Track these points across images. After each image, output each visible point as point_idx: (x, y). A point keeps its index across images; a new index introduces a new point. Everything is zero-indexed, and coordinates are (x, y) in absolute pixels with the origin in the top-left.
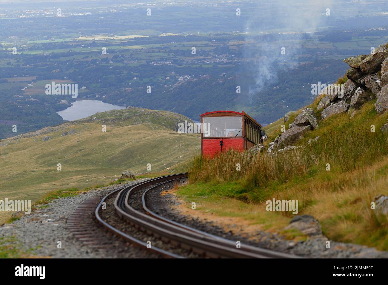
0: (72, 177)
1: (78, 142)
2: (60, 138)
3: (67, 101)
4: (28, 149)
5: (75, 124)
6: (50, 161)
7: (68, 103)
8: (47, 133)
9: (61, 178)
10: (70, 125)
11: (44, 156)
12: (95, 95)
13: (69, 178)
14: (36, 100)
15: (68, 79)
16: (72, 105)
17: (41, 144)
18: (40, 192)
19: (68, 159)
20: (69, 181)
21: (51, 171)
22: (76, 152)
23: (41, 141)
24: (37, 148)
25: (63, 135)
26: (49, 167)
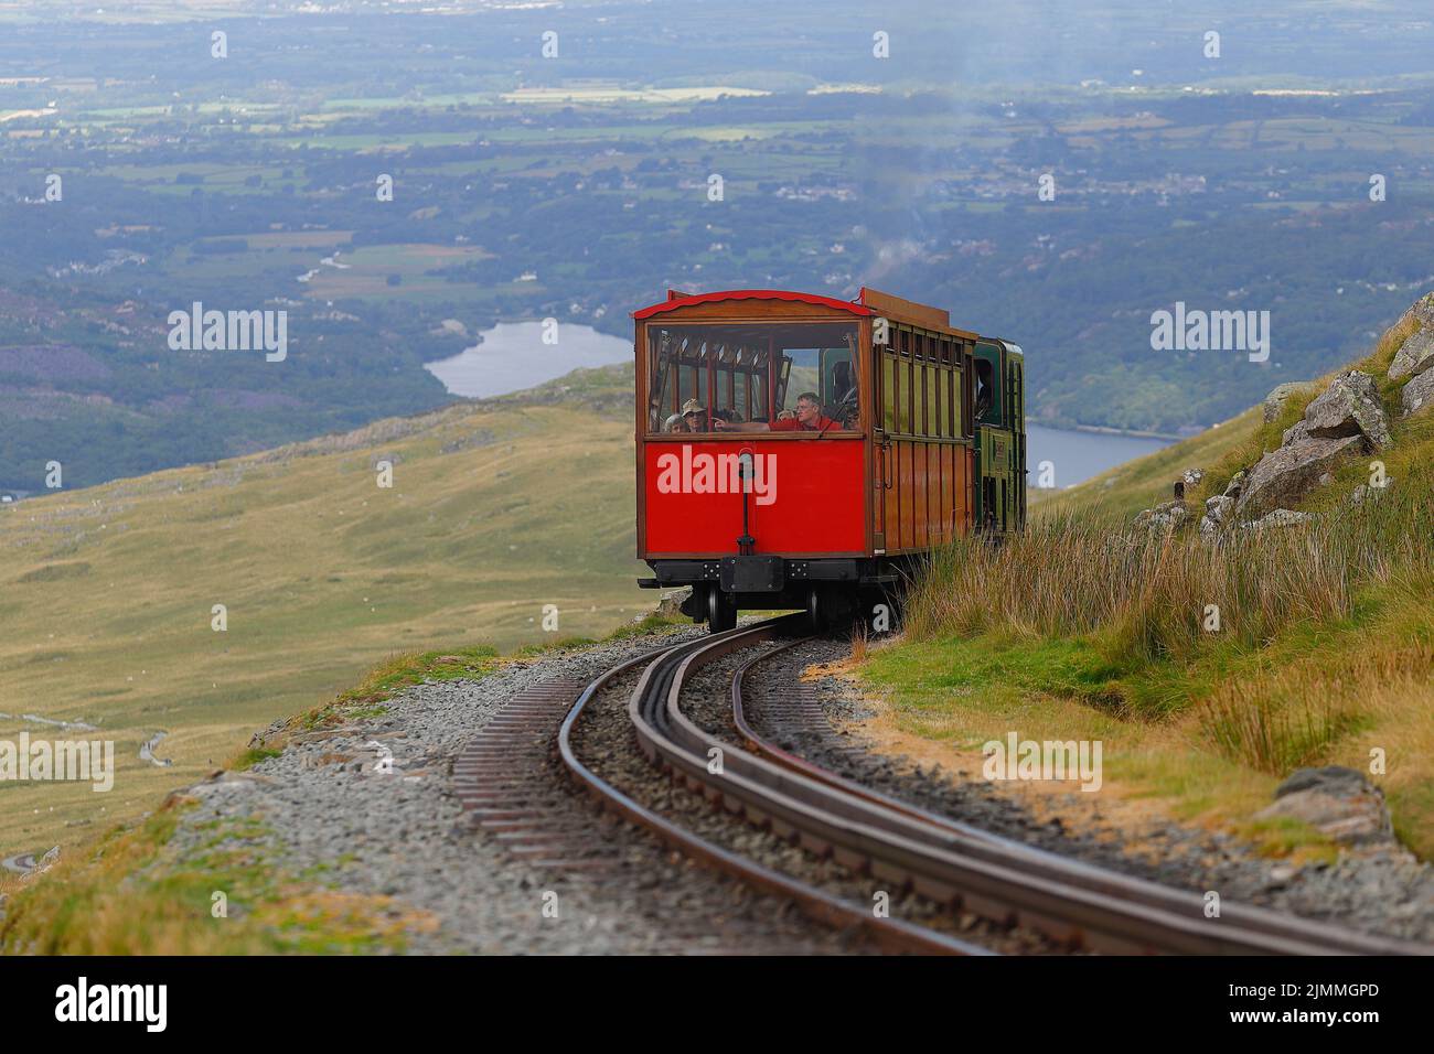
0: (472, 607)
1: (501, 479)
2: (438, 461)
3: (466, 325)
4: (317, 500)
5: (490, 410)
6: (396, 543)
7: (469, 332)
8: (389, 440)
9: (435, 609)
10: (472, 414)
11: (375, 524)
12: (568, 305)
13: (464, 610)
14: (350, 317)
15: (468, 244)
17: (365, 481)
18: (356, 658)
19: (463, 538)
20: (464, 620)
21: (400, 580)
22: (493, 514)
23: (364, 468)
24: (351, 496)
25: (446, 450)
26: (393, 565)
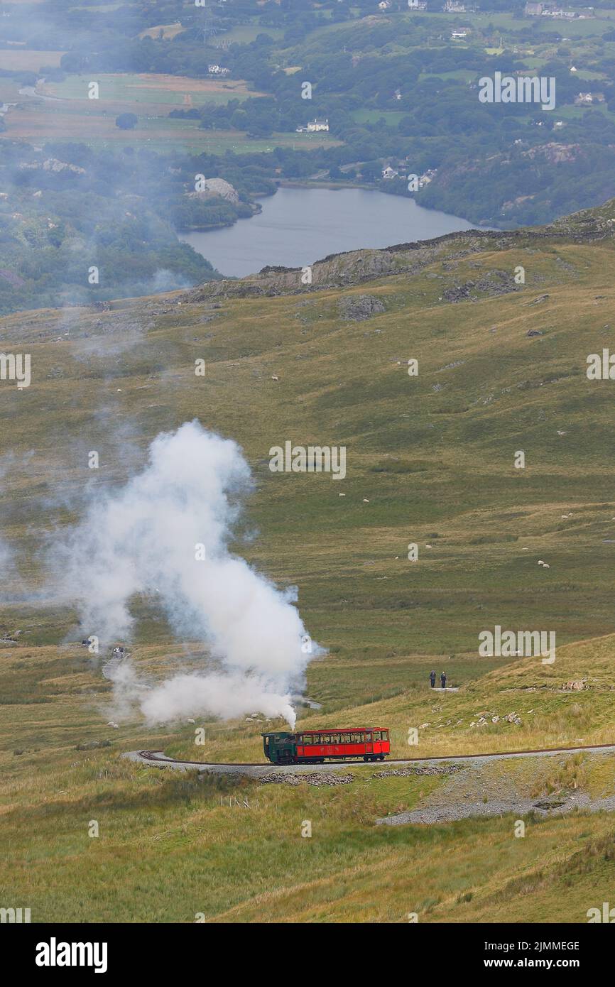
0: (521, 509)
1: (535, 338)
2: (437, 311)
4: (269, 356)
5: (507, 247)
6: (391, 420)
7: (241, 198)
8: (364, 280)
9: (463, 510)
10: (481, 248)
11: (355, 392)
13: (507, 512)
16: (259, 207)
17: (334, 334)
18: (369, 567)
19: (486, 416)
20: (510, 525)
21: (406, 469)
22: (527, 386)
23: (332, 317)
24: (316, 353)
25: (447, 297)
26: (390, 449)
